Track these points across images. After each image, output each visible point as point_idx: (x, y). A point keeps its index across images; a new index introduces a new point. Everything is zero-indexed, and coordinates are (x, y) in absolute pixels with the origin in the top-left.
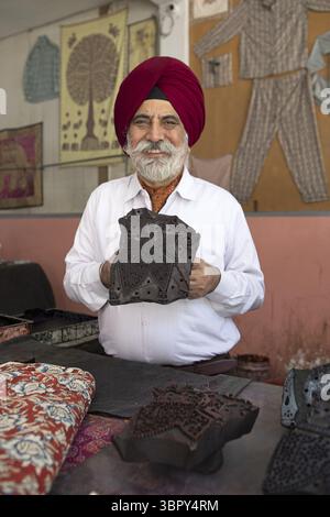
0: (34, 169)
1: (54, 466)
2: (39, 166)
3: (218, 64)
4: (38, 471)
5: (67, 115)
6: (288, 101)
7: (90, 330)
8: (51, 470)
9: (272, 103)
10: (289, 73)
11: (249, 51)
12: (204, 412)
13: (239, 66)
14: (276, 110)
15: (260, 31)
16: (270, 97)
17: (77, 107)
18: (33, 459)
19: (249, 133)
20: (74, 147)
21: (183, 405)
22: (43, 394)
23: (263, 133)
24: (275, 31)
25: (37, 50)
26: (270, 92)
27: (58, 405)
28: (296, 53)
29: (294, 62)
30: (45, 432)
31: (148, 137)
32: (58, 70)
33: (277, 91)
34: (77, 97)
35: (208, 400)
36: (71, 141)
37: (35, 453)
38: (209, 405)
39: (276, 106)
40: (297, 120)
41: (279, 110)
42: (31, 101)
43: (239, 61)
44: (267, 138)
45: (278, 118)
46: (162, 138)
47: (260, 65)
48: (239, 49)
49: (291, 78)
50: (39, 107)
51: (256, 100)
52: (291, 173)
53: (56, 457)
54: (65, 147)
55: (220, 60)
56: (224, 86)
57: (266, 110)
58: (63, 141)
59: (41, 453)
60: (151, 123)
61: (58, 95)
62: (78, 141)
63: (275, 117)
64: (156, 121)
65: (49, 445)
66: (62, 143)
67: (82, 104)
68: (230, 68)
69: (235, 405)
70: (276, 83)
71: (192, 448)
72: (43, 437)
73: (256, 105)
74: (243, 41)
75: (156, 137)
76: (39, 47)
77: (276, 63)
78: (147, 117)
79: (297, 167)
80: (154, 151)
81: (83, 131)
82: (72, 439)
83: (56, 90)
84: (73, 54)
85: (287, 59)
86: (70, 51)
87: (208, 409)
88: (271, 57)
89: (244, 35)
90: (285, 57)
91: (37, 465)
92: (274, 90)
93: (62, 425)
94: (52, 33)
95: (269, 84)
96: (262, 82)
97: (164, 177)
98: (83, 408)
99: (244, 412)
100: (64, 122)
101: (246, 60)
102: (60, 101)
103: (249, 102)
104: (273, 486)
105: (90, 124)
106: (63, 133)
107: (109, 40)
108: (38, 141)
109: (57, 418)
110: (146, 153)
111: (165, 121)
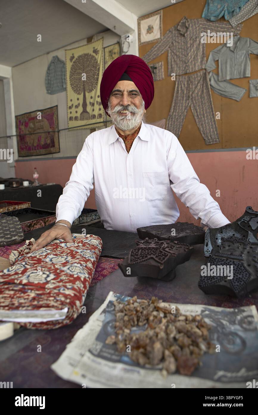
0: (54, 132)
1: (89, 278)
2: (57, 130)
3: (156, 68)
4: (82, 279)
5: (71, 100)
6: (196, 87)
7: (94, 217)
8: (88, 279)
9: (187, 90)
10: (196, 72)
11: (173, 60)
12: (165, 251)
13: (168, 69)
14: (189, 93)
15: (179, 48)
16: (186, 86)
17: (76, 96)
18: (79, 274)
19: (174, 106)
20: (76, 118)
21: (154, 248)
22: (77, 246)
23: (182, 106)
24: (187, 49)
25: (52, 64)
26: (186, 83)
27: (86, 251)
28: (199, 60)
29: (199, 66)
30: (82, 262)
31: (121, 103)
32: (65, 75)
33: (189, 82)
34: (76, 90)
35: (166, 245)
36: (74, 115)
37: (79, 271)
38: (167, 247)
39: (189, 91)
40: (201, 98)
41: (191, 93)
42: (51, 94)
43: (168, 66)
44: (185, 109)
45: (191, 97)
46: (130, 103)
47: (179, 67)
48: (167, 59)
49: (197, 75)
50: (55, 96)
51: (178, 87)
52: (199, 128)
53: (89, 274)
54: (71, 119)
55: (157, 65)
56: (160, 80)
57: (183, 93)
58: (69, 115)
59: (82, 271)
60: (122, 95)
61: (65, 89)
62: (78, 115)
63: (189, 97)
64: (126, 93)
65: (85, 268)
66: (69, 116)
67: (79, 94)
68: (163, 70)
69: (181, 247)
70: (189, 78)
71: (161, 268)
72: (81, 265)
73: (178, 90)
74: (169, 55)
75: (126, 103)
76: (53, 63)
77: (188, 66)
78: (120, 91)
79: (202, 124)
80: (125, 112)
81: (80, 109)
82: (95, 267)
83: (64, 86)
84: (73, 66)
85: (195, 64)
86: (72, 64)
87: (167, 249)
88: (186, 63)
89: (170, 51)
90: (193, 63)
91: (81, 277)
92: (188, 81)
93: (89, 260)
94: (60, 54)
95: (185, 78)
96: (181, 77)
97: (131, 127)
98: (98, 253)
99: (186, 250)
100: (70, 104)
101: (172, 65)
102: (67, 92)
103: (174, 89)
104: (204, 283)
105: (85, 105)
106: (69, 111)
107: (93, 57)
108: (55, 116)
109: (87, 257)
110: (120, 113)
111: (131, 93)
